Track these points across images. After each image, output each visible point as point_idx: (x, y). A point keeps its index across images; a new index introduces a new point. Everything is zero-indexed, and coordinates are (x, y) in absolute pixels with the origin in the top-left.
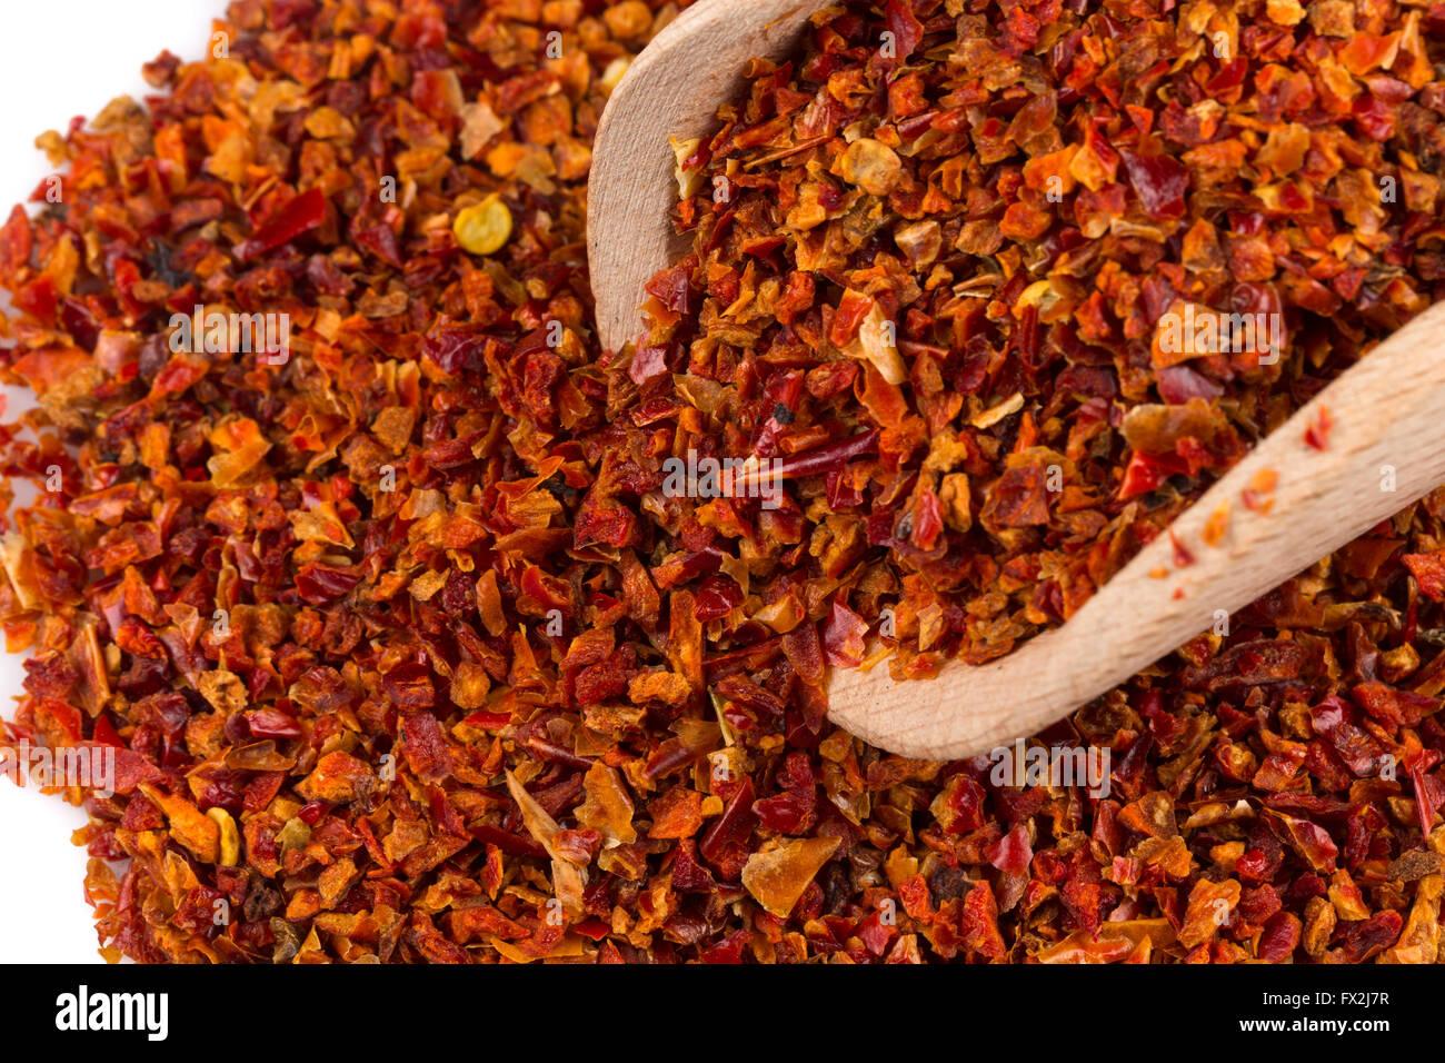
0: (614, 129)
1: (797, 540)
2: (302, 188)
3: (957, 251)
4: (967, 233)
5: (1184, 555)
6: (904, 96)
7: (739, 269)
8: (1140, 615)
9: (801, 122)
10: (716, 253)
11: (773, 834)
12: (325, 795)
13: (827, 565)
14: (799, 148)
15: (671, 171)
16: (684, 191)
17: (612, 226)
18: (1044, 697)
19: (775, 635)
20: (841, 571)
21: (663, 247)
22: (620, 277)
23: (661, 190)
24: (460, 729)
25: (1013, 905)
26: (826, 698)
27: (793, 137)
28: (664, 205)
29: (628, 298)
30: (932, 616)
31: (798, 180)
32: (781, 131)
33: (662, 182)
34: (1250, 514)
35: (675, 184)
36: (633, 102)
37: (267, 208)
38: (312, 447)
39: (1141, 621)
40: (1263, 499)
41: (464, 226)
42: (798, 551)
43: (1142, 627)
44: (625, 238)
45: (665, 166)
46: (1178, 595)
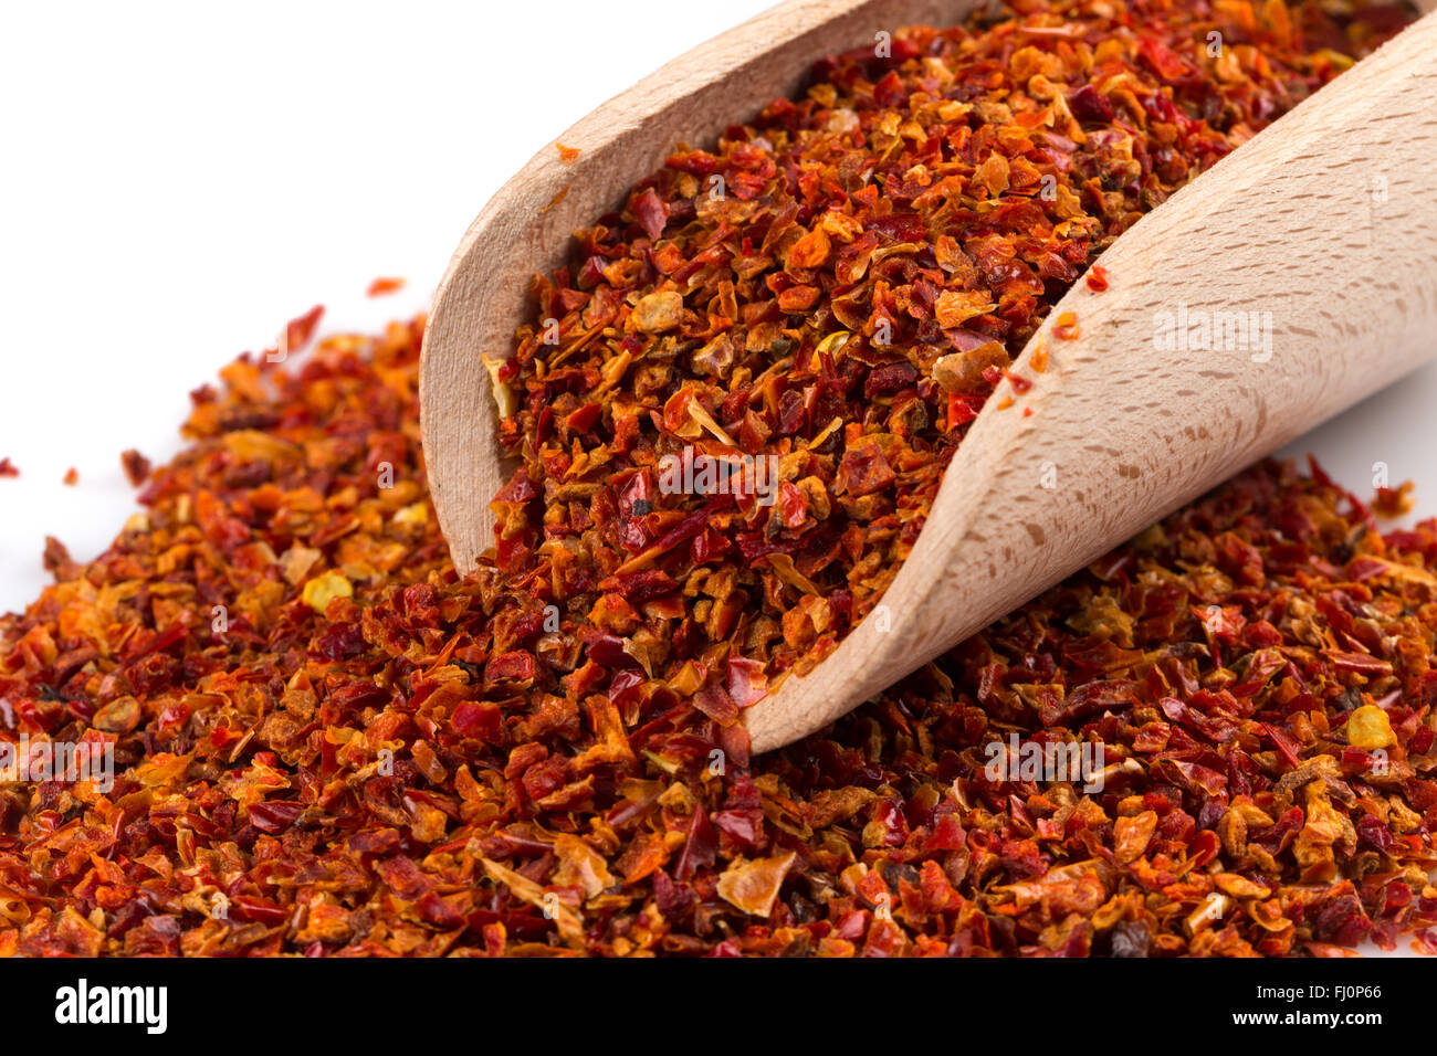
0: (433, 358)
1: (683, 614)
2: (160, 627)
3: (749, 353)
4: (752, 337)
5: (1021, 385)
6: (667, 259)
7: (567, 450)
8: (1001, 439)
9: (588, 315)
10: (545, 445)
11: (735, 853)
12: (324, 932)
13: (713, 627)
14: (592, 333)
15: (489, 393)
16: (503, 412)
17: (449, 463)
18: (942, 541)
19: (687, 699)
20: (728, 630)
21: (497, 473)
22: (465, 512)
23: (484, 416)
24: (429, 860)
25: (963, 876)
26: (747, 732)
27: (584, 327)
28: (490, 432)
29: (477, 528)
30: (819, 607)
31: (598, 363)
32: (574, 323)
33: (483, 407)
34: (1065, 343)
35: (495, 408)
36: (445, 324)
37: (132, 648)
38: (232, 735)
39: (1002, 443)
40: (1070, 332)
41: (312, 593)
42: (686, 621)
43: (1006, 446)
44: (464, 472)
45: (483, 390)
46: (1028, 413)
